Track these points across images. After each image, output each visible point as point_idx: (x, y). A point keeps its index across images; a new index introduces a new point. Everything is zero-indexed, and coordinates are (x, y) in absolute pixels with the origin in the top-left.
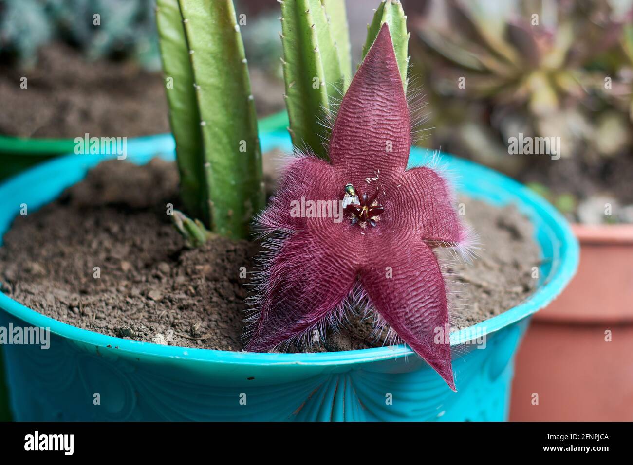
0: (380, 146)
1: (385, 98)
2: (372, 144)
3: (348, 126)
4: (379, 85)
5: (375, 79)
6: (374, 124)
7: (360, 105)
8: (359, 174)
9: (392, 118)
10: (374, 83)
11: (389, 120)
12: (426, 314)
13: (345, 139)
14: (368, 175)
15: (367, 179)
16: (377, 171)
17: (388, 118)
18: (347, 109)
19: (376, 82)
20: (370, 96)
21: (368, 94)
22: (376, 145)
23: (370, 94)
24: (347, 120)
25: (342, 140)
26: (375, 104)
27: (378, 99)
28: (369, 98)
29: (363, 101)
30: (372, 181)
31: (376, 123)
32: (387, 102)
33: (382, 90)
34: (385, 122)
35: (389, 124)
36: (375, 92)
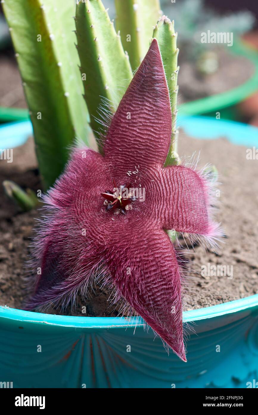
0: (142, 145)
1: (153, 104)
2: (136, 143)
3: (120, 126)
4: (148, 92)
5: (145, 87)
6: (140, 126)
7: (132, 108)
8: (122, 167)
9: (156, 121)
10: (145, 90)
11: (153, 123)
12: (159, 294)
13: (117, 137)
14: (129, 169)
15: (128, 172)
16: (137, 166)
17: (152, 121)
18: (122, 111)
19: (146, 89)
20: (140, 101)
21: (139, 99)
22: (139, 144)
23: (141, 100)
24: (120, 121)
25: (114, 137)
26: (144, 108)
27: (147, 104)
28: (140, 103)
29: (134, 105)
30: (133, 174)
31: (141, 125)
32: (154, 108)
33: (151, 97)
34: (149, 124)
35: (152, 127)
36: (145, 98)
